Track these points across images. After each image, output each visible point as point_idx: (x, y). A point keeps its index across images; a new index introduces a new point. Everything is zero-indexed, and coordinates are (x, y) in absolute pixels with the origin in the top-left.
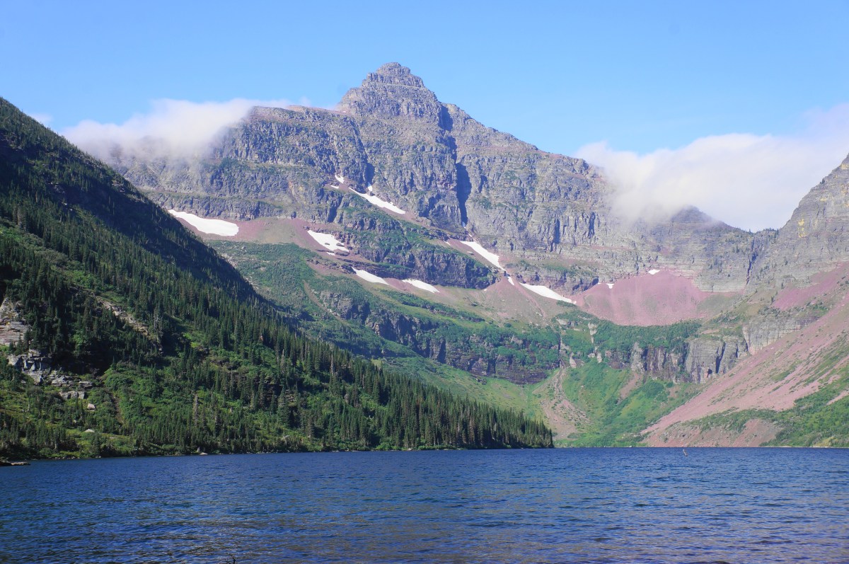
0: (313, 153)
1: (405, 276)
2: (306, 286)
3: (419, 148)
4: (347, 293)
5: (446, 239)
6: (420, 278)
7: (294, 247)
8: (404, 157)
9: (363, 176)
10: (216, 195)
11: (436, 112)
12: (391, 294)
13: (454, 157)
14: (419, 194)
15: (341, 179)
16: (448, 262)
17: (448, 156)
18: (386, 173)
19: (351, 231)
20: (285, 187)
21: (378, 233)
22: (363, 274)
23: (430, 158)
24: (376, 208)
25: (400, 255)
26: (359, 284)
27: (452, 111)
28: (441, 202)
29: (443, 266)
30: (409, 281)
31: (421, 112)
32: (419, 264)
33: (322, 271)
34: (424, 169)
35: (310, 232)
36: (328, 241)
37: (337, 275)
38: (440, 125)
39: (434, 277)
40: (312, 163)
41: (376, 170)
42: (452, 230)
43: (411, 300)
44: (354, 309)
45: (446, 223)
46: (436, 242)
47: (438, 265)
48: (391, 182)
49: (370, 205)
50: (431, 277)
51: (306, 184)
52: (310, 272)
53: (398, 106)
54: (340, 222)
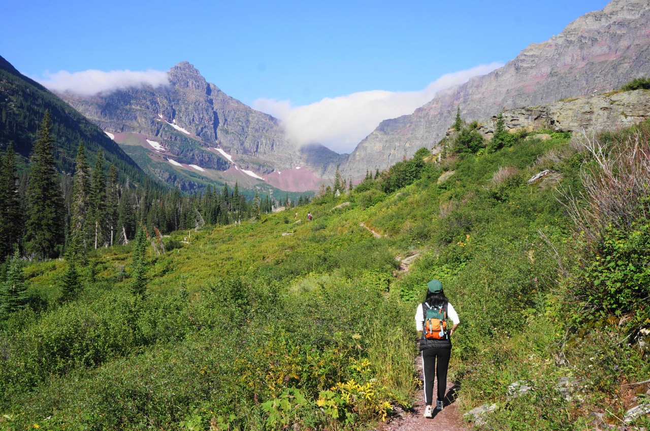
0: (148, 103)
1: (190, 163)
2: (149, 166)
3: (197, 104)
4: (167, 171)
5: (208, 147)
6: (197, 164)
7: (141, 147)
8: (190, 107)
9: (171, 115)
10: (103, 120)
11: (205, 87)
12: (185, 171)
13: (213, 109)
14: (196, 125)
15: (161, 116)
16: (209, 158)
17: (210, 109)
18: (181, 114)
19: (166, 141)
20: (136, 118)
21: (178, 142)
22: (172, 161)
23: (202, 109)
24: (177, 131)
25: (188, 153)
26: (171, 166)
27: (212, 87)
28: (206, 130)
29: (207, 159)
30: (192, 165)
31: (198, 86)
32: (196, 158)
33: (155, 160)
34: (199, 114)
35: (147, 140)
36: (156, 145)
37: (161, 161)
38: (206, 93)
39: (203, 164)
40: (148, 108)
41: (177, 113)
42: (210, 143)
43: (193, 174)
44: (170, 177)
45: (208, 139)
46: (204, 148)
47: (205, 159)
48: (183, 119)
49: (175, 130)
50: (201, 164)
51: (146, 118)
52: (150, 160)
53: (188, 82)
54: (161, 136)
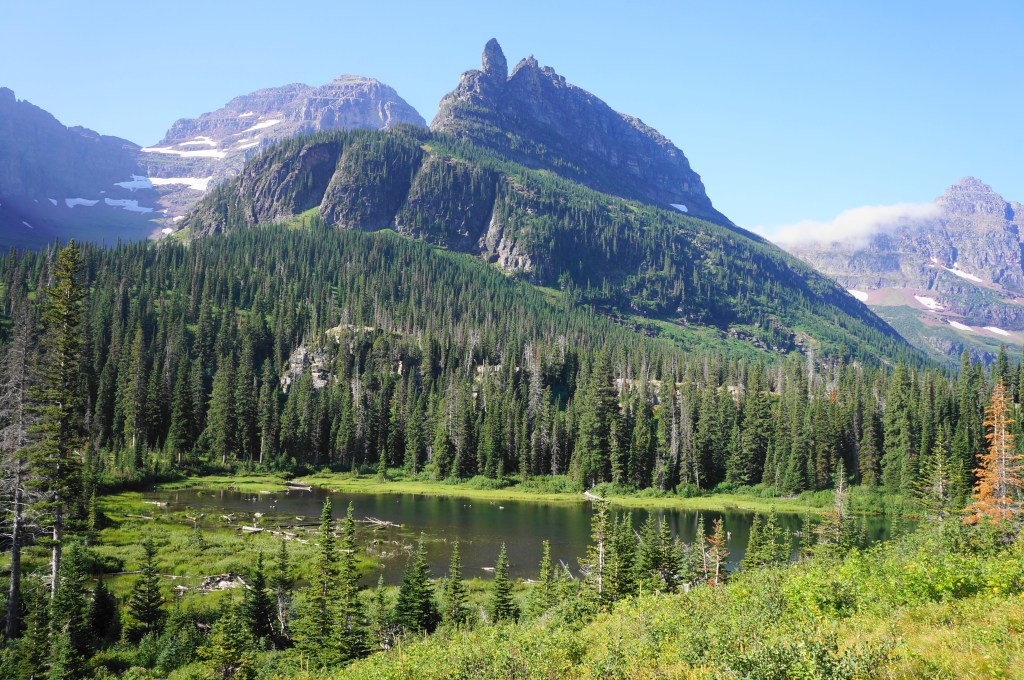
0: (915, 244)
1: (984, 325)
2: (919, 333)
3: (991, 235)
4: (947, 338)
5: (1014, 298)
6: (996, 325)
7: (907, 308)
8: (980, 242)
9: (952, 256)
10: (852, 274)
11: (1003, 208)
12: (977, 337)
13: (1018, 239)
14: (992, 267)
15: (935, 260)
16: (1017, 314)
17: (1014, 240)
18: (967, 254)
19: (945, 295)
20: (897, 267)
21: (964, 295)
22: (955, 324)
23: (1000, 242)
24: (962, 279)
25: (981, 310)
26: (954, 331)
27: (1014, 207)
28: (1009, 272)
29: (1014, 317)
30: (988, 328)
31: (991, 209)
32: (995, 316)
33: (928, 323)
34: (995, 250)
35: (916, 297)
36: (929, 303)
37: (938, 325)
38: (1006, 217)
39: (1006, 325)
40: (915, 251)
41: (959, 252)
42: (1018, 291)
43: (991, 341)
44: (953, 348)
45: (1014, 287)
46: (1007, 301)
47: (1009, 316)
48: (970, 260)
49: (957, 277)
50: (1004, 325)
51: (912, 265)
52: (921, 325)
53: (973, 206)
54: (937, 289)
